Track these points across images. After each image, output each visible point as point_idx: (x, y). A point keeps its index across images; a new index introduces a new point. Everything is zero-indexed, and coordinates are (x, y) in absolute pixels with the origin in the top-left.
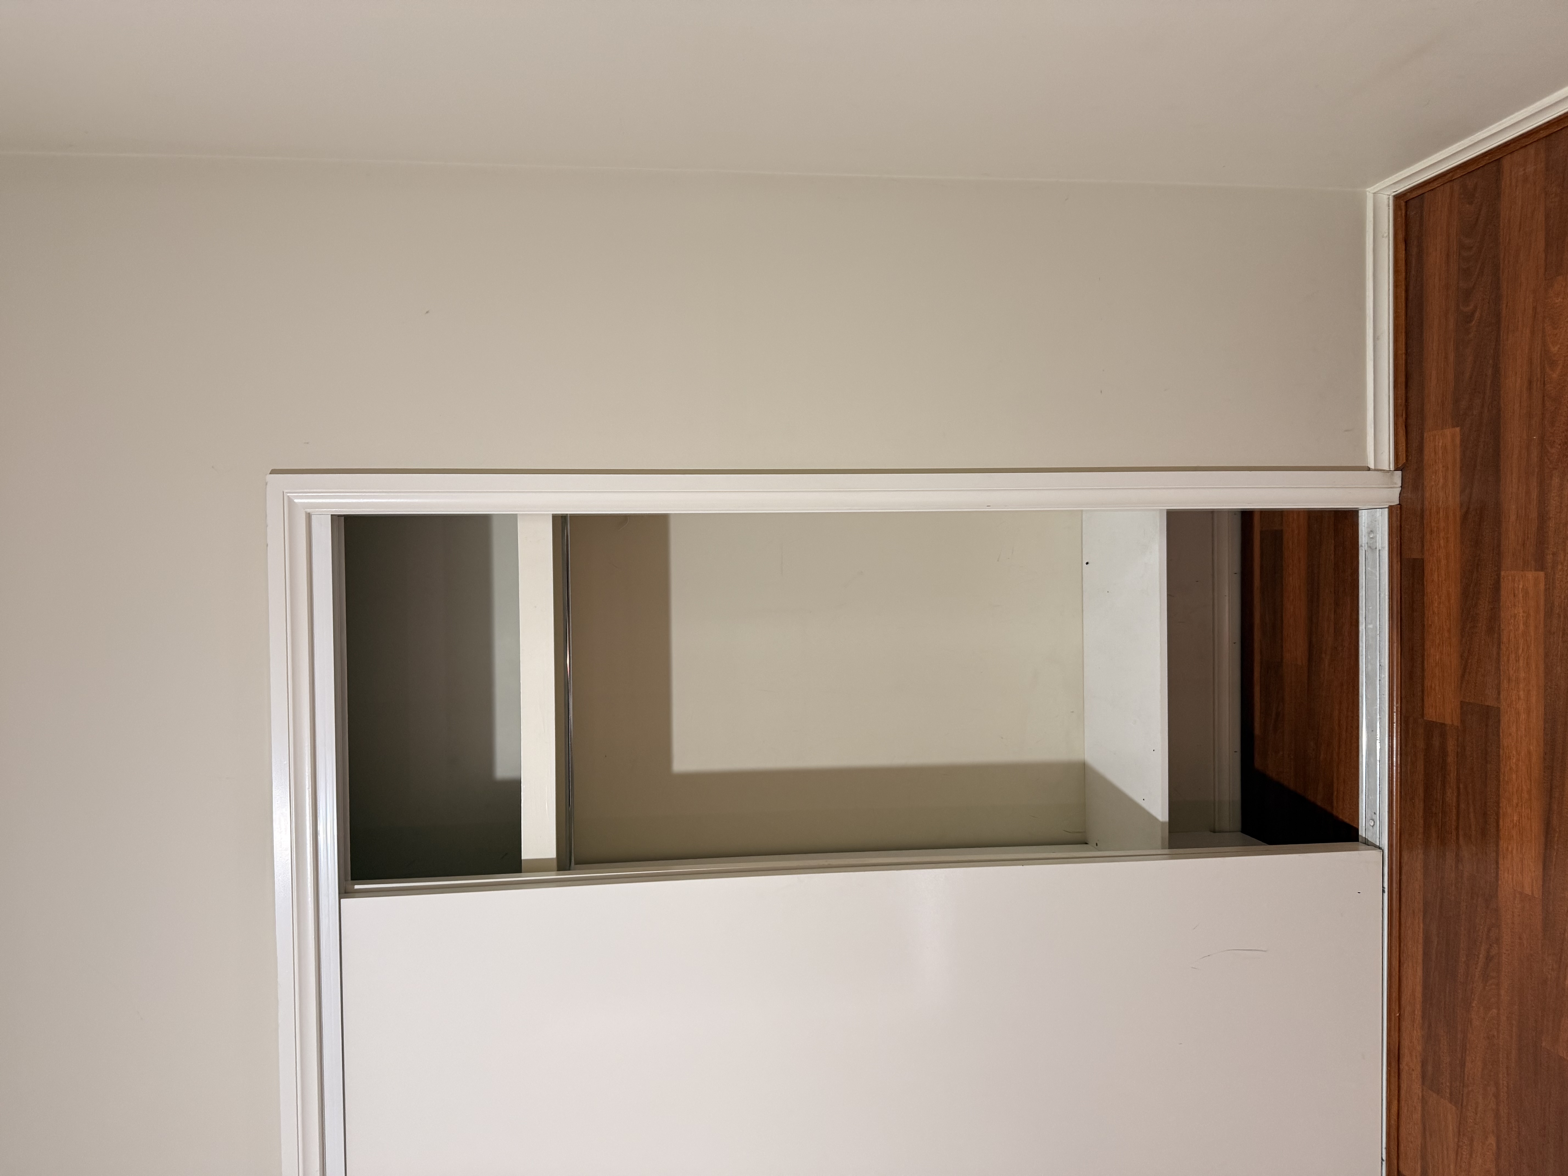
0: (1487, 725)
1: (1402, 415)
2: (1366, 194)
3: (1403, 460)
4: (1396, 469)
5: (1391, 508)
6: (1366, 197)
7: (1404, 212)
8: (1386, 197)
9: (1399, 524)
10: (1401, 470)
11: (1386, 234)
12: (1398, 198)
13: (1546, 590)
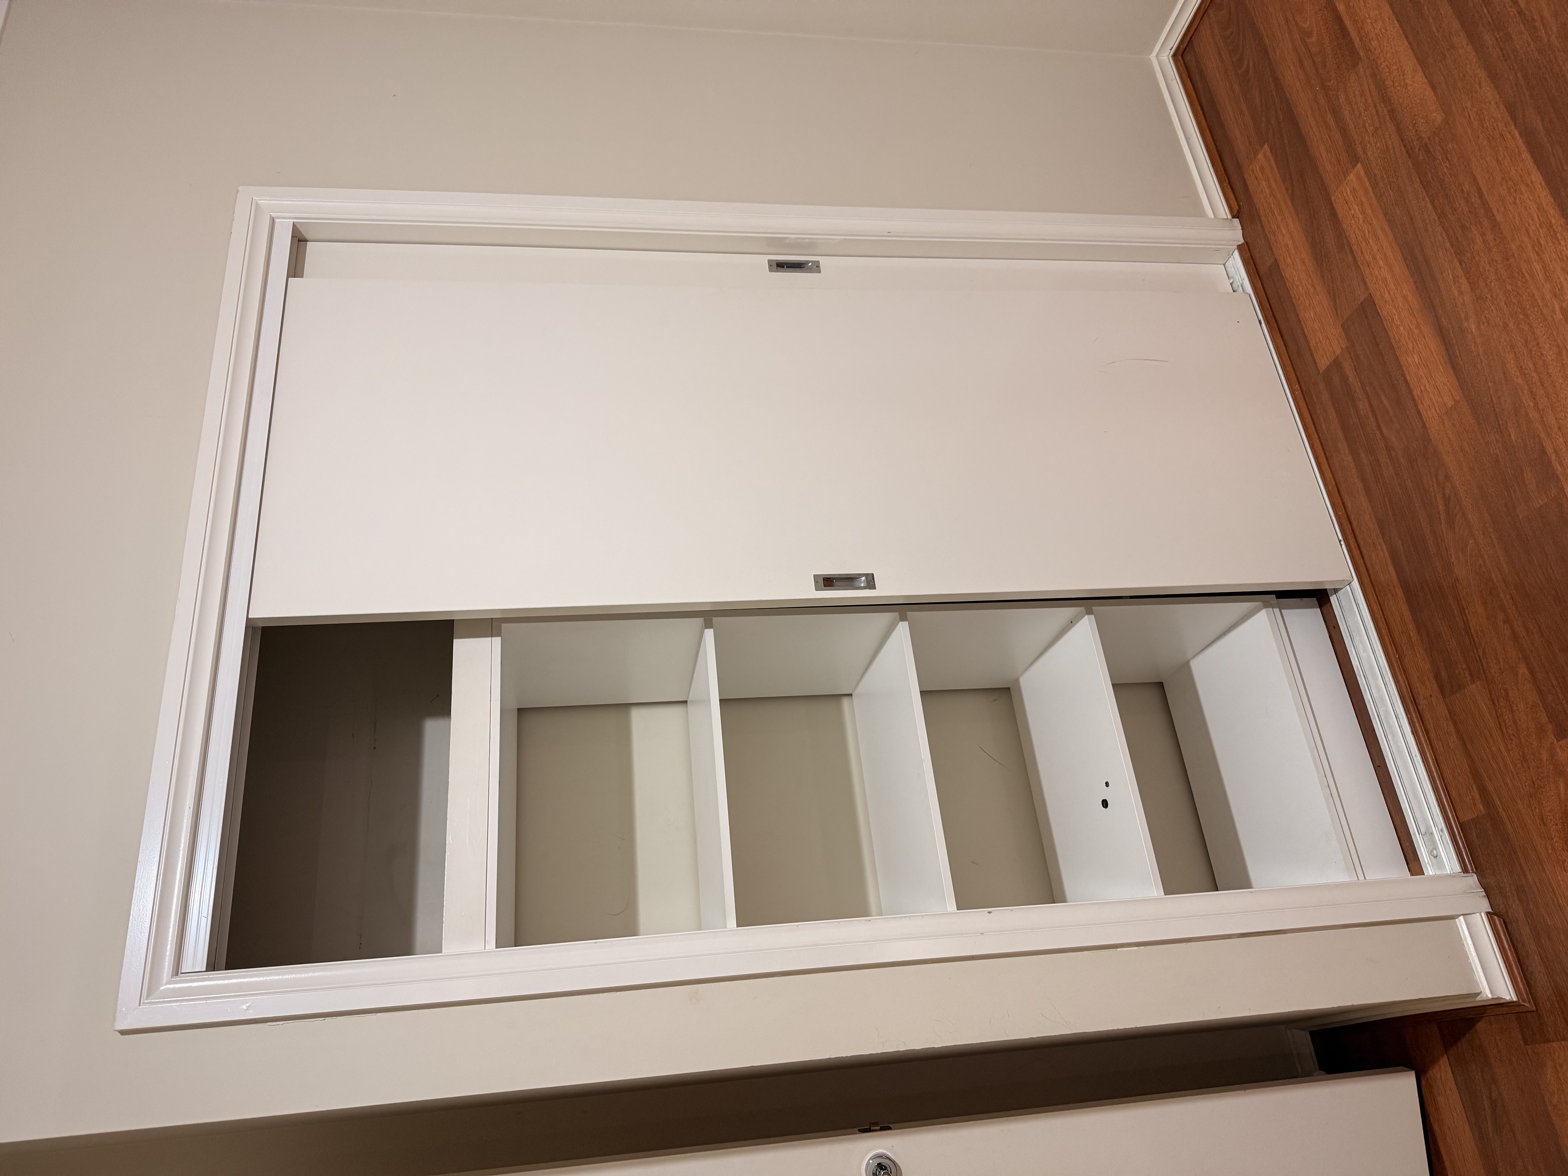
0: (1367, 318)
1: (1225, 180)
2: (1151, 59)
3: (1236, 208)
4: (1233, 217)
5: (1240, 248)
6: (1151, 61)
7: (1182, 62)
8: (1166, 58)
9: (1249, 255)
10: (1238, 218)
11: (1174, 78)
12: (1174, 56)
13: (1366, 172)
